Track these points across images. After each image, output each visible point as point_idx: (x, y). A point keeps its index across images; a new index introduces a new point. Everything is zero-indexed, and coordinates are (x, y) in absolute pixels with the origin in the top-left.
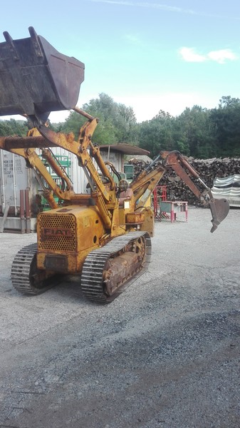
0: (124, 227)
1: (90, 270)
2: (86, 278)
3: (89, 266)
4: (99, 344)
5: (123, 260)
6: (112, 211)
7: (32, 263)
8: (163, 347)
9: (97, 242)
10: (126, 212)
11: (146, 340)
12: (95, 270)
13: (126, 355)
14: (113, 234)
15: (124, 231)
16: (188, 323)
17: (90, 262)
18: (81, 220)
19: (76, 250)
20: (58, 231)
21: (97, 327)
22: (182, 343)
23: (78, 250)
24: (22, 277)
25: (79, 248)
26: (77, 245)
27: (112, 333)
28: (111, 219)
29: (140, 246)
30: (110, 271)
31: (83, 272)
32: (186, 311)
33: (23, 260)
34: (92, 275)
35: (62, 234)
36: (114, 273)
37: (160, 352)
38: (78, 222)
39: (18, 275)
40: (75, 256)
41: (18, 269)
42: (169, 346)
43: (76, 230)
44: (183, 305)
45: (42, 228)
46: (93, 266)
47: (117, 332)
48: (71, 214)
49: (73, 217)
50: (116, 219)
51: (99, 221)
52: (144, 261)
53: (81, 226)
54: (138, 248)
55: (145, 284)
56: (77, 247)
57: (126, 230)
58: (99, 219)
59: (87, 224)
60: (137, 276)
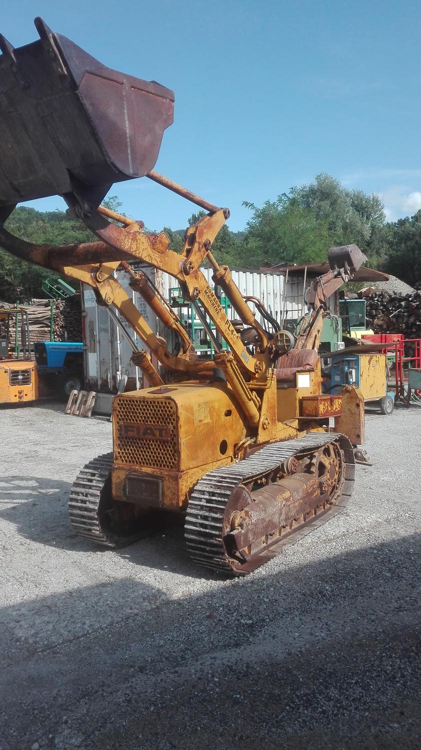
0: (295, 424)
1: (202, 508)
2: (194, 524)
3: (200, 500)
4: (192, 669)
5: (282, 489)
6: (261, 393)
7: (104, 488)
8: (320, 693)
9: (230, 452)
10: (300, 395)
11: (289, 671)
12: (211, 509)
13: (236, 702)
14: (262, 437)
15: (293, 432)
16: (394, 639)
17: (203, 492)
18: (189, 409)
19: (177, 466)
20: (147, 429)
21: (203, 628)
22: (365, 688)
23: (182, 467)
24: (86, 513)
25: (185, 463)
26: (179, 457)
27: (226, 646)
28: (260, 409)
29: (326, 462)
30: (247, 513)
31: (189, 511)
32: (399, 609)
33: (91, 481)
34: (205, 518)
35: (154, 435)
36: (255, 516)
37: (308, 703)
38: (182, 413)
39: (80, 508)
40: (176, 479)
41: (81, 497)
42: (334, 693)
43: (176, 428)
44: (397, 595)
45: (121, 423)
46: (208, 501)
47: (237, 645)
48: (169, 398)
49: (172, 404)
50: (271, 408)
51: (235, 412)
52: (339, 492)
53: (190, 421)
54: (322, 467)
55: (330, 540)
56: (179, 461)
57: (300, 429)
58: (233, 408)
59: (203, 417)
60: (318, 522)
